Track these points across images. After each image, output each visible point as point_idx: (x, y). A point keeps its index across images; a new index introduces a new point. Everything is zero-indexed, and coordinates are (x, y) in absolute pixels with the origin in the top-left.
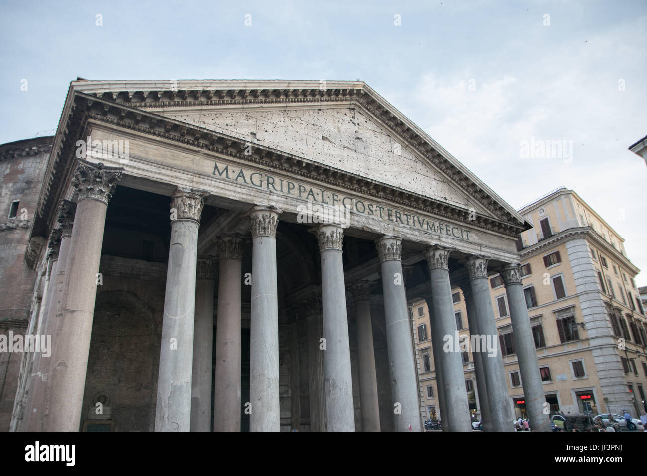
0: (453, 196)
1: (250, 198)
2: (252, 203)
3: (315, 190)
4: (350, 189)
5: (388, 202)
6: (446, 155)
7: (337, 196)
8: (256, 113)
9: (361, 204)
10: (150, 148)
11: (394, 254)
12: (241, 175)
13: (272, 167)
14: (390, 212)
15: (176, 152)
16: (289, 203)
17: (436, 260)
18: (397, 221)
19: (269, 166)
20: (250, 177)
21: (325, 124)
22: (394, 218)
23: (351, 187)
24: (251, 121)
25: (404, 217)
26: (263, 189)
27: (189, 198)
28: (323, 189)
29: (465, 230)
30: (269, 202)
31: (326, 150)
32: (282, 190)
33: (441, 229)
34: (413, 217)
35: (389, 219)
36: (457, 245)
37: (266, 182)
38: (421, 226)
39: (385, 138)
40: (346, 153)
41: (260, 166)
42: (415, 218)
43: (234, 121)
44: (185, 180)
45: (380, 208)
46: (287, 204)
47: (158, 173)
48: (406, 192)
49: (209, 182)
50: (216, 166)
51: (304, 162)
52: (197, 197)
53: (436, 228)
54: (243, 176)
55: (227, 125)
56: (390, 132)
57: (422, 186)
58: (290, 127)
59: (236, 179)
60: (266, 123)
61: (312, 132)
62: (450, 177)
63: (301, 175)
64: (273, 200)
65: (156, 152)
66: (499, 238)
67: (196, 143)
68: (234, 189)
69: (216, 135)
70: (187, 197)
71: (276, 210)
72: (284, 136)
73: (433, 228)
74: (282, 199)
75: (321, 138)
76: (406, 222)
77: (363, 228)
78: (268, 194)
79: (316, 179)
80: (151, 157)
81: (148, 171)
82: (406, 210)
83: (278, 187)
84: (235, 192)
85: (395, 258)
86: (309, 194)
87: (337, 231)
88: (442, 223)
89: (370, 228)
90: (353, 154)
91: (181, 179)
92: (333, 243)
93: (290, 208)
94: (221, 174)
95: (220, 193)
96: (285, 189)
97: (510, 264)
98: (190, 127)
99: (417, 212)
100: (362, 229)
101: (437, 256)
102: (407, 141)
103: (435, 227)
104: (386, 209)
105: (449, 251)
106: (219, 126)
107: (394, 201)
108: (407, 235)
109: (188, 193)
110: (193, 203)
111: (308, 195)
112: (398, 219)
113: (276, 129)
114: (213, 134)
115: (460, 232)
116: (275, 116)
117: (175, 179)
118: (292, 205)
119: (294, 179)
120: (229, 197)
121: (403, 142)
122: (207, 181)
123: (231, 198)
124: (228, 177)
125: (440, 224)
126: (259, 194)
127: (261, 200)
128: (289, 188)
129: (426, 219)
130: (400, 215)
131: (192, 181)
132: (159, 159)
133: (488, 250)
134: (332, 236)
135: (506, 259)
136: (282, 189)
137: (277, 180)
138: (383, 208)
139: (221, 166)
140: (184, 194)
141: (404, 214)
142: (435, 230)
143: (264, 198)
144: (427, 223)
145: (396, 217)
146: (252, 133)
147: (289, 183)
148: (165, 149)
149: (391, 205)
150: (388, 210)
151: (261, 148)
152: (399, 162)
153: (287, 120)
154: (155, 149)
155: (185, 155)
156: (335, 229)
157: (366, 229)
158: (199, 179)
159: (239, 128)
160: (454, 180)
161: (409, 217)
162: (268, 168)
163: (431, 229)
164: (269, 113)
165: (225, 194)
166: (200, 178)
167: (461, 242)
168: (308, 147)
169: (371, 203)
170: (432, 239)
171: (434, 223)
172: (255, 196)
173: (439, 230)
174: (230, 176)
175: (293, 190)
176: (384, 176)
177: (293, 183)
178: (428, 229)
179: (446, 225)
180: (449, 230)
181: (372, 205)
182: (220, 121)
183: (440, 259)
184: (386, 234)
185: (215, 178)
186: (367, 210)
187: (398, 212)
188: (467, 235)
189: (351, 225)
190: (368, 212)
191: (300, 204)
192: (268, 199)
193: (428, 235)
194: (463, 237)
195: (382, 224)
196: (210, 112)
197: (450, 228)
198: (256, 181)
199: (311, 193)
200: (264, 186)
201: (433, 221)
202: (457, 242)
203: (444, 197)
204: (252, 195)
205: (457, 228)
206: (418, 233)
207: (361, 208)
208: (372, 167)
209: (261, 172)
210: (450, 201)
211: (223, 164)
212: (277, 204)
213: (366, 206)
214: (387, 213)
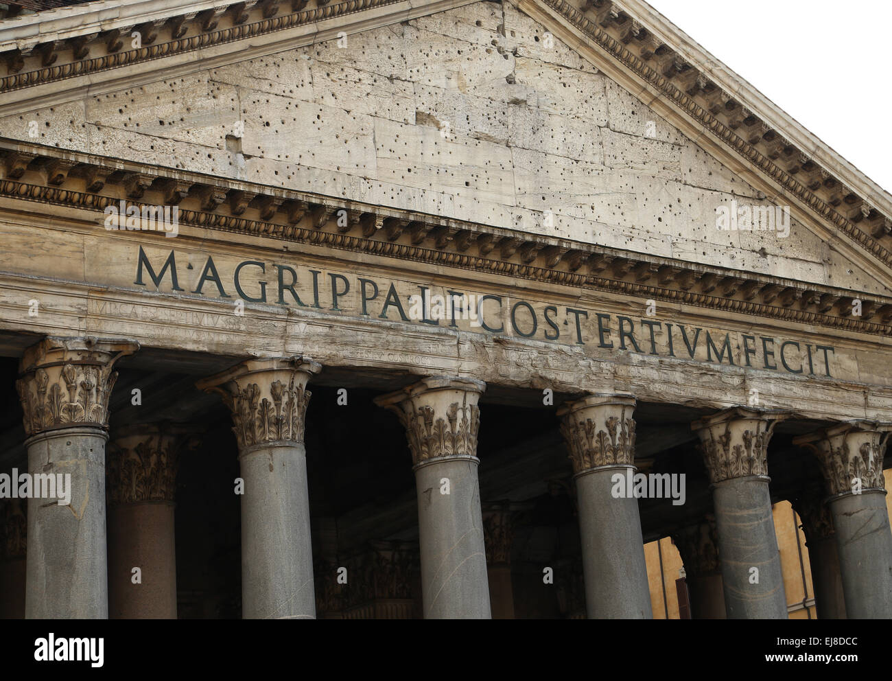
1: (237, 340)
2: (241, 353)
3: (402, 287)
5: (599, 294)
6: (774, 117)
8: (234, 70)
9: (525, 309)
11: (615, 451)
12: (210, 273)
13: (293, 238)
14: (604, 321)
16: (338, 340)
17: (731, 450)
18: (623, 347)
19: (284, 236)
20: (232, 278)
21: (422, 69)
22: (614, 339)
23: (502, 265)
24: (225, 98)
25: (642, 333)
26: (270, 309)
27: (82, 364)
28: (422, 282)
29: (819, 347)
30: (285, 343)
31: (428, 153)
32: (317, 304)
33: (749, 351)
34: (669, 326)
35: (602, 345)
36: (793, 399)
37: (276, 285)
38: (692, 353)
39: (591, 85)
40: (484, 153)
41: (261, 241)
42: (675, 329)
43: (178, 105)
44: (65, 313)
45: (577, 313)
46: (333, 342)
48: (653, 261)
49: (128, 309)
50: (143, 258)
51: (380, 216)
52: (103, 359)
53: (735, 352)
54: (216, 278)
55: (163, 123)
56: (607, 61)
58: (329, 101)
59: (199, 290)
60: (263, 98)
61: (388, 103)
62: (780, 180)
63: (367, 250)
64: (296, 337)
67: (90, 199)
68: (196, 321)
69: (150, 172)
70: (76, 364)
71: (304, 367)
72: (312, 131)
73: (726, 354)
74: (319, 330)
75: (412, 120)
76: (649, 345)
77: (531, 383)
78: (282, 320)
79: (406, 256)
83: (307, 296)
84: (198, 328)
85: (619, 460)
86: (388, 303)
87: (464, 404)
88: (751, 334)
89: (550, 381)
90: (502, 155)
92: (454, 439)
93: (342, 354)
94: (157, 280)
95: (158, 339)
96: (326, 298)
98: (81, 160)
99: (680, 313)
100: (527, 386)
101: (737, 439)
102: (656, 83)
103: (730, 351)
104: (592, 316)
105: (770, 422)
106: (141, 129)
107: (615, 289)
108: (652, 387)
109: (79, 352)
110: (94, 381)
111: (386, 307)
112: (627, 341)
113: (294, 113)
114: (143, 170)
115: (804, 353)
116: (287, 67)
117: (40, 316)
118: (346, 344)
119: (347, 262)
120: (184, 347)
121: (644, 89)
122: (124, 306)
123: (190, 347)
124: (176, 286)
125: (745, 338)
126: (261, 326)
127: (266, 341)
128: (335, 295)
129: (704, 329)
131: (83, 315)
133: (888, 402)
134: (452, 420)
136: (316, 298)
137: (304, 273)
138: (585, 313)
139: (157, 255)
140: (68, 357)
141: (642, 323)
142: (730, 358)
143: (273, 335)
144: (709, 341)
145: (622, 334)
146: (228, 137)
147: (334, 277)
149: (607, 300)
150: (600, 316)
151: (268, 192)
152: (629, 158)
153: (319, 74)
155: (57, 235)
156: (458, 398)
157: (539, 384)
158: (101, 304)
159: (195, 125)
160: (793, 190)
161: (656, 328)
162: (279, 244)
163: (720, 357)
164: (270, 60)
165: (172, 340)
166: (106, 300)
167: (808, 387)
168: (381, 154)
169: (553, 302)
170: (723, 388)
171: (727, 337)
172: (250, 333)
173: (743, 358)
174: (182, 282)
175: (345, 298)
176: (587, 209)
177: (345, 275)
178: (709, 360)
179: (764, 340)
180: (772, 354)
181: (554, 310)
182: (143, 113)
183: (743, 448)
184: (594, 390)
185: (146, 297)
186: (542, 326)
187: (626, 319)
188: (824, 360)
189: (500, 378)
190: (545, 331)
191: (367, 337)
192: (285, 337)
193: (711, 378)
194: (814, 367)
195: (582, 362)
196: (112, 89)
197: (775, 345)
198: (251, 286)
199: (392, 298)
200: (272, 297)
201: (725, 332)
202: (795, 389)
203: (758, 247)
204: (241, 332)
205: (797, 344)
206: (682, 375)
207: (525, 322)
208: (554, 188)
209: (262, 258)
210: (776, 258)
211: (161, 247)
212: (308, 348)
213: (540, 314)
214: (597, 326)
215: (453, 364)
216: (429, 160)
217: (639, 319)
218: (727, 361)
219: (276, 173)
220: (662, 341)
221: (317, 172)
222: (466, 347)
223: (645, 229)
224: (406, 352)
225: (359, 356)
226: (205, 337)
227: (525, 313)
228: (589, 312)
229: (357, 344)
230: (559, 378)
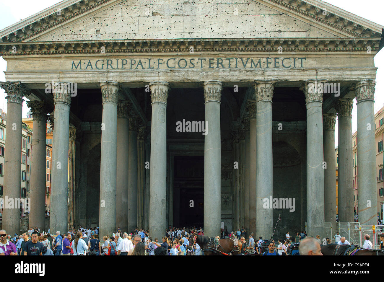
0: (290, 26)
1: (95, 79)
2: (96, 82)
3: (143, 60)
4: (170, 51)
7: (162, 60)
8: (100, 14)
9: (184, 61)
10: (35, 63)
11: (210, 97)
12: (89, 64)
13: (108, 52)
15: (50, 61)
16: (122, 76)
18: (218, 67)
19: (106, 52)
20: (95, 64)
22: (215, 65)
24: (97, 21)
25: (226, 62)
26: (104, 71)
28: (149, 58)
29: (299, 58)
32: (117, 68)
33: (268, 63)
34: (236, 59)
35: (210, 67)
36: (284, 76)
37: (106, 65)
38: (245, 66)
40: (174, 19)
42: (239, 60)
43: (84, 26)
44: (55, 78)
45: (202, 60)
46: (120, 77)
47: (41, 78)
49: (69, 75)
50: (73, 63)
53: (262, 64)
54: (91, 65)
55: (80, 31)
57: (252, 27)
58: (126, 15)
59: (86, 69)
60: (107, 19)
61: (145, 12)
63: (129, 52)
64: (110, 77)
65: (39, 64)
66: (349, 56)
67: (57, 52)
68: (84, 76)
71: (111, 84)
72: (120, 24)
73: (259, 65)
74: (117, 74)
75: (151, 15)
76: (228, 65)
78: (107, 73)
79: (141, 52)
80: (37, 69)
81: (35, 78)
82: (228, 55)
83: (115, 66)
84: (85, 77)
86: (139, 64)
87: (158, 88)
88: (270, 57)
89: (189, 79)
90: (180, 19)
91: (53, 78)
92: (155, 98)
93: (123, 79)
94: (76, 68)
95: (76, 81)
96: (120, 66)
97: (360, 81)
99: (239, 54)
100: (183, 82)
103: (260, 64)
104: (207, 60)
105: (271, 83)
106: (75, 34)
107: (213, 51)
108: (227, 78)
111: (138, 66)
112: (220, 65)
113: (115, 21)
115: (292, 60)
117: (50, 79)
119: (125, 56)
120: (82, 82)
122: (67, 75)
124: (81, 69)
125: (267, 59)
126: (101, 75)
127: (103, 78)
128: (123, 65)
129: (251, 58)
130: (222, 61)
131: (59, 78)
132: (41, 69)
133: (327, 73)
134: (155, 93)
135: (353, 77)
136: (117, 66)
137: (114, 61)
138: (205, 59)
139: (77, 62)
141: (226, 59)
142: (260, 66)
144: (252, 61)
145: (218, 63)
146: (97, 31)
147: (123, 60)
148: (44, 61)
149: (211, 55)
150: (210, 59)
153: (124, 9)
154: (38, 63)
155: (55, 61)
156: (156, 87)
157: (186, 81)
158: (62, 75)
161: (231, 60)
162: (105, 54)
163: (256, 66)
164: (110, 9)
165: (79, 81)
166: (64, 74)
167: (291, 71)
168: (140, 26)
169: (193, 57)
170: (255, 76)
171: (260, 59)
172: (98, 77)
173: (266, 66)
174: (82, 67)
175: (126, 65)
176: (209, 29)
177: (126, 59)
178: (251, 67)
179: (275, 59)
180: (278, 63)
181: (194, 60)
182: (76, 30)
183: (261, 93)
184: (205, 81)
185: (72, 72)
186: (189, 64)
187: (220, 59)
188: (301, 62)
189: (172, 81)
190: (190, 66)
191: (130, 74)
192: (107, 77)
193: (250, 73)
194: (296, 65)
195: (201, 73)
196: (69, 25)
197: (280, 60)
198: (99, 65)
199: (140, 63)
200: (105, 67)
201: (259, 58)
202: (285, 73)
203: (277, 30)
204: (96, 77)
205: (289, 59)
206: (239, 73)
207: (183, 64)
208: (197, 25)
209: (103, 58)
210: (285, 33)
211: (78, 60)
212: (114, 79)
213: (188, 62)
214: (209, 62)
215: (157, 78)
216: (155, 25)
217: (225, 58)
218: (259, 67)
219: (109, 37)
220: (233, 64)
221: (120, 34)
222: (161, 73)
223: (231, 31)
224: (142, 77)
225: (128, 79)
226: (87, 79)
227: (183, 62)
228: (206, 59)
229: (127, 76)
230: (192, 78)
